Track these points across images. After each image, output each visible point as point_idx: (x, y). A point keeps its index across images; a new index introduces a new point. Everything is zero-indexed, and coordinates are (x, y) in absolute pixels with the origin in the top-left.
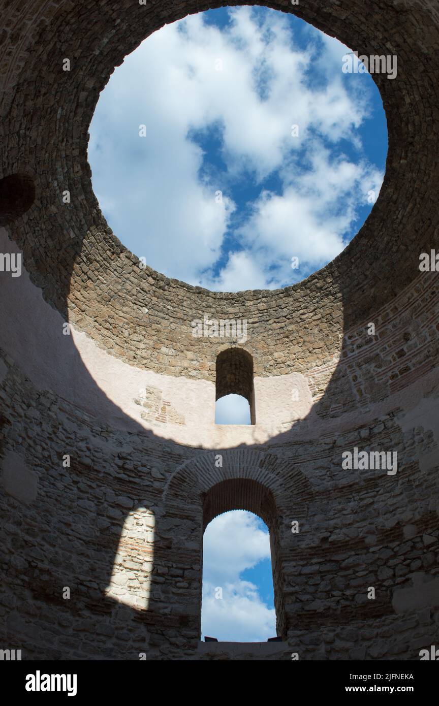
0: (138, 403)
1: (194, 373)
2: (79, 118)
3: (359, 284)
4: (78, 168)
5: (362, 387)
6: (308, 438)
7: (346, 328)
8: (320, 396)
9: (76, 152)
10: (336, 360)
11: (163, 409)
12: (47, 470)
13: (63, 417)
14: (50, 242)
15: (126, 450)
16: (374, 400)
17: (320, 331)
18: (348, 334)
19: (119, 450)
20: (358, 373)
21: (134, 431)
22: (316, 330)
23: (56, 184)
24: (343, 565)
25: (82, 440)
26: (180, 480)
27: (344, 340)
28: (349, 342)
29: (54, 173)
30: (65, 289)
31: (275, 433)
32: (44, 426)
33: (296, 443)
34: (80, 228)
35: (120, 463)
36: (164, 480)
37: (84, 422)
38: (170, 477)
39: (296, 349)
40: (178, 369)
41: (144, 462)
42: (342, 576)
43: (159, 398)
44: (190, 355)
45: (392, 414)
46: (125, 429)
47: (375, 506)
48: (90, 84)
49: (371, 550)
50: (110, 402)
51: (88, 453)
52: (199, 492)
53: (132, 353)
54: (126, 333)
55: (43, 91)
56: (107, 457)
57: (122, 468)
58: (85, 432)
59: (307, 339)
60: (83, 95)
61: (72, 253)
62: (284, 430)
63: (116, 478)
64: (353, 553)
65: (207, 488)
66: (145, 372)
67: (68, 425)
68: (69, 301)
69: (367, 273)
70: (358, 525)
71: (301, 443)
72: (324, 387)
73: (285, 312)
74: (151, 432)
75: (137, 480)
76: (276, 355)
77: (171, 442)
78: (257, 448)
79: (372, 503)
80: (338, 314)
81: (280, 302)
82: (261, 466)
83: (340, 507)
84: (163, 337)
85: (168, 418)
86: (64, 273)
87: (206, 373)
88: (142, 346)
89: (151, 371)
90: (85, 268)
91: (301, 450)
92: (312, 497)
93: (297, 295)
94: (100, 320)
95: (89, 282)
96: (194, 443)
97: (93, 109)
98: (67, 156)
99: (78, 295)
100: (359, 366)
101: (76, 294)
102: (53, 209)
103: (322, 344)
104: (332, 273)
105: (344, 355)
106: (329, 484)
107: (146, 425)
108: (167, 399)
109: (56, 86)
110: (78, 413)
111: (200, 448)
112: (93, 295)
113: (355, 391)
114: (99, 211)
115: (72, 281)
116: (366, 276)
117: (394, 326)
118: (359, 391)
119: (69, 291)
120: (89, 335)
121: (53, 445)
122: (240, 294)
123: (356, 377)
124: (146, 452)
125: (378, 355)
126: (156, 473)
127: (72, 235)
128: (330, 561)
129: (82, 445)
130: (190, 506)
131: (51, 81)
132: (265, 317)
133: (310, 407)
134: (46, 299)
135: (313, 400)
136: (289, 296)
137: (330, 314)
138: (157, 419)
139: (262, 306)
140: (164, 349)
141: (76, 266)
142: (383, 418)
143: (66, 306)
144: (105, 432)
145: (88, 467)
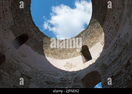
0: (65, 66)
1: (76, 55)
2: (30, 19)
3: (99, 15)
4: (35, 28)
5: (111, 36)
6: (104, 55)
7: (102, 26)
8: (104, 44)
9: (33, 26)
10: (104, 35)
11: (71, 65)
12: (41, 85)
13: (46, 75)
14: (36, 43)
15: (62, 76)
16: (114, 37)
17: (98, 31)
18: (103, 27)
19: (61, 77)
20: (109, 33)
21: (64, 72)
22: (97, 31)
23: (32, 33)
24: (118, 81)
25: (51, 78)
26: (76, 78)
27: (103, 29)
28: (104, 29)
29: (31, 31)
30: (43, 51)
31: (97, 58)
32: (41, 77)
33: (102, 58)
34: (41, 39)
35: (61, 80)
36: (72, 80)
37: (52, 74)
38: (73, 79)
39: (95, 38)
40: (72, 56)
41: (67, 78)
42: (118, 84)
43: (69, 64)
44: (74, 52)
45: (119, 37)
46: (62, 73)
47: (122, 61)
48: (28, 13)
49: (124, 72)
50: (58, 69)
51: (53, 80)
52: (81, 79)
53: (61, 57)
54: (59, 54)
55: (19, 18)
56: (57, 80)
57: (62, 81)
58: (52, 76)
59: (96, 34)
60: (28, 15)
61: (42, 44)
62: (98, 57)
63: (60, 83)
64: (119, 76)
65: (82, 78)
66: (65, 60)
67: (47, 76)
68: (44, 53)
69: (99, 12)
70: (119, 68)
71: (103, 57)
72: (104, 42)
73: (89, 32)
74: (68, 71)
75: (65, 82)
76: (91, 42)
77: (73, 72)
78: (93, 64)
79: (121, 60)
80: (99, 25)
81: (87, 31)
82: (95, 67)
83: (114, 66)
84: (67, 51)
85: (72, 67)
86: (42, 48)
87: (79, 54)
88: (63, 55)
89: (67, 59)
90: (46, 45)
91: (103, 59)
92: (107, 68)
93: (89, 27)
94: (52, 54)
95: (48, 48)
96: (79, 70)
97: (31, 17)
98: (32, 27)
99: (46, 51)
100: (108, 32)
101: (45, 51)
102: (34, 37)
103: (99, 33)
104: (93, 18)
105: (105, 32)
106: (110, 63)
107: (67, 70)
108: (71, 63)
109: (21, 16)
110: (50, 73)
111: (80, 70)
112: (49, 50)
113: (110, 38)
114: (44, 34)
115: (44, 49)
116: (99, 13)
117: (110, 18)
118: (111, 37)
119: (44, 51)
120: (51, 57)
121: (43, 80)
122: (79, 35)
123: (109, 35)
124: (68, 75)
125: (111, 27)
126: (70, 79)
127: (40, 40)
128: (115, 81)
129: (51, 79)
130: (79, 84)
131: (20, 15)
132: (86, 36)
133: (102, 48)
134: (39, 54)
135: (103, 46)
136: (88, 28)
137: (98, 26)
138: (70, 68)
139: (84, 34)
140: (68, 54)
141: (43, 46)
142: (118, 39)
143: (44, 54)
144: (57, 75)
145: (53, 83)
